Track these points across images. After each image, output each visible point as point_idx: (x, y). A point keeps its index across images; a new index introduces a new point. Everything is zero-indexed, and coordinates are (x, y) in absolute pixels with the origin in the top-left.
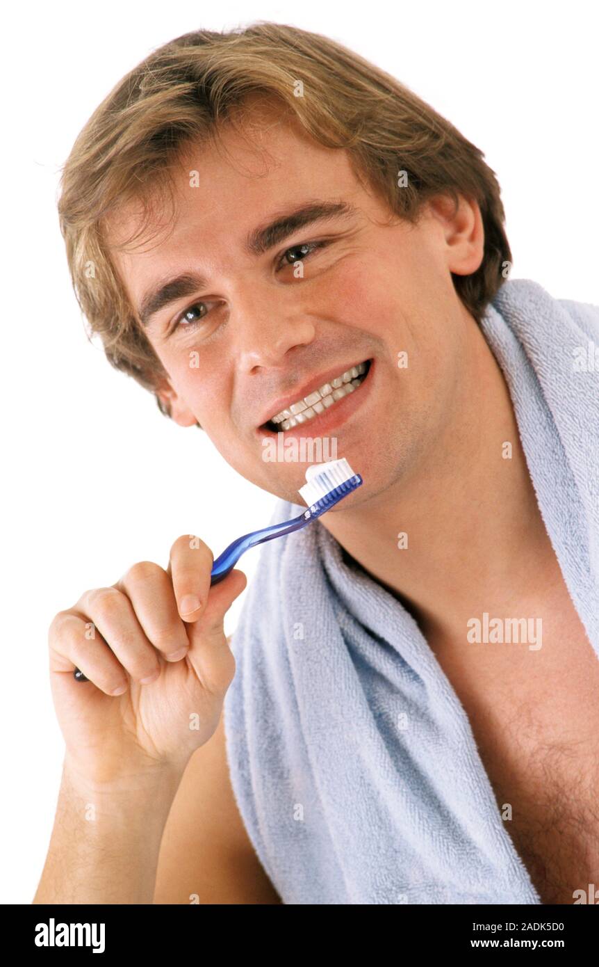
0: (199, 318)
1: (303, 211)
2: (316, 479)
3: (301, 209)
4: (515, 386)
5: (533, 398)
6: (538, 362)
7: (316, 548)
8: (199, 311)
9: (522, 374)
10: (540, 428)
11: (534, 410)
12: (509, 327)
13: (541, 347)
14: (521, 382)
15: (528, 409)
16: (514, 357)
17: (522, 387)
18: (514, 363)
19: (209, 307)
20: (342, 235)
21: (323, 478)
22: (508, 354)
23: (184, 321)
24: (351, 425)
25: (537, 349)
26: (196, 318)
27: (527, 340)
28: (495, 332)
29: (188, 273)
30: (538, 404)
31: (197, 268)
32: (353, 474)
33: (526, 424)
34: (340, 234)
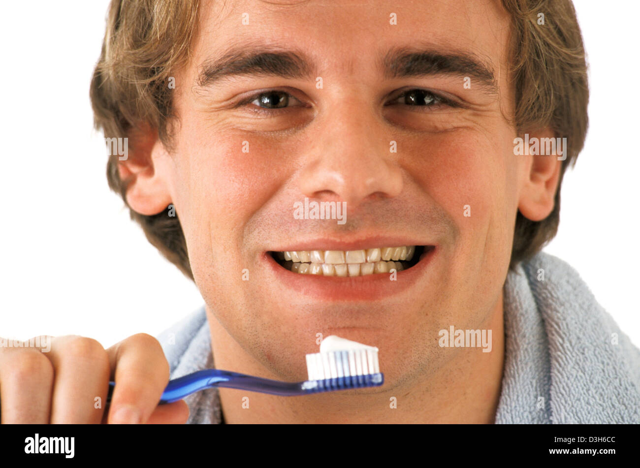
0: (274, 108)
1: (457, 57)
2: (335, 353)
3: (456, 53)
4: (519, 359)
5: (534, 382)
6: (561, 348)
7: (197, 408)
8: (278, 101)
9: (532, 350)
10: (527, 417)
11: (529, 394)
12: (534, 296)
13: (570, 335)
14: (527, 358)
15: (523, 390)
16: (529, 328)
17: (526, 364)
18: (527, 335)
19: (292, 102)
20: (472, 106)
21: (342, 356)
22: (525, 323)
23: (256, 102)
24: (382, 307)
25: (564, 333)
26: (270, 105)
27: (556, 319)
28: (518, 292)
29: (301, 54)
30: (536, 390)
31: (314, 53)
32: (378, 371)
33: (513, 405)
34: (470, 103)
